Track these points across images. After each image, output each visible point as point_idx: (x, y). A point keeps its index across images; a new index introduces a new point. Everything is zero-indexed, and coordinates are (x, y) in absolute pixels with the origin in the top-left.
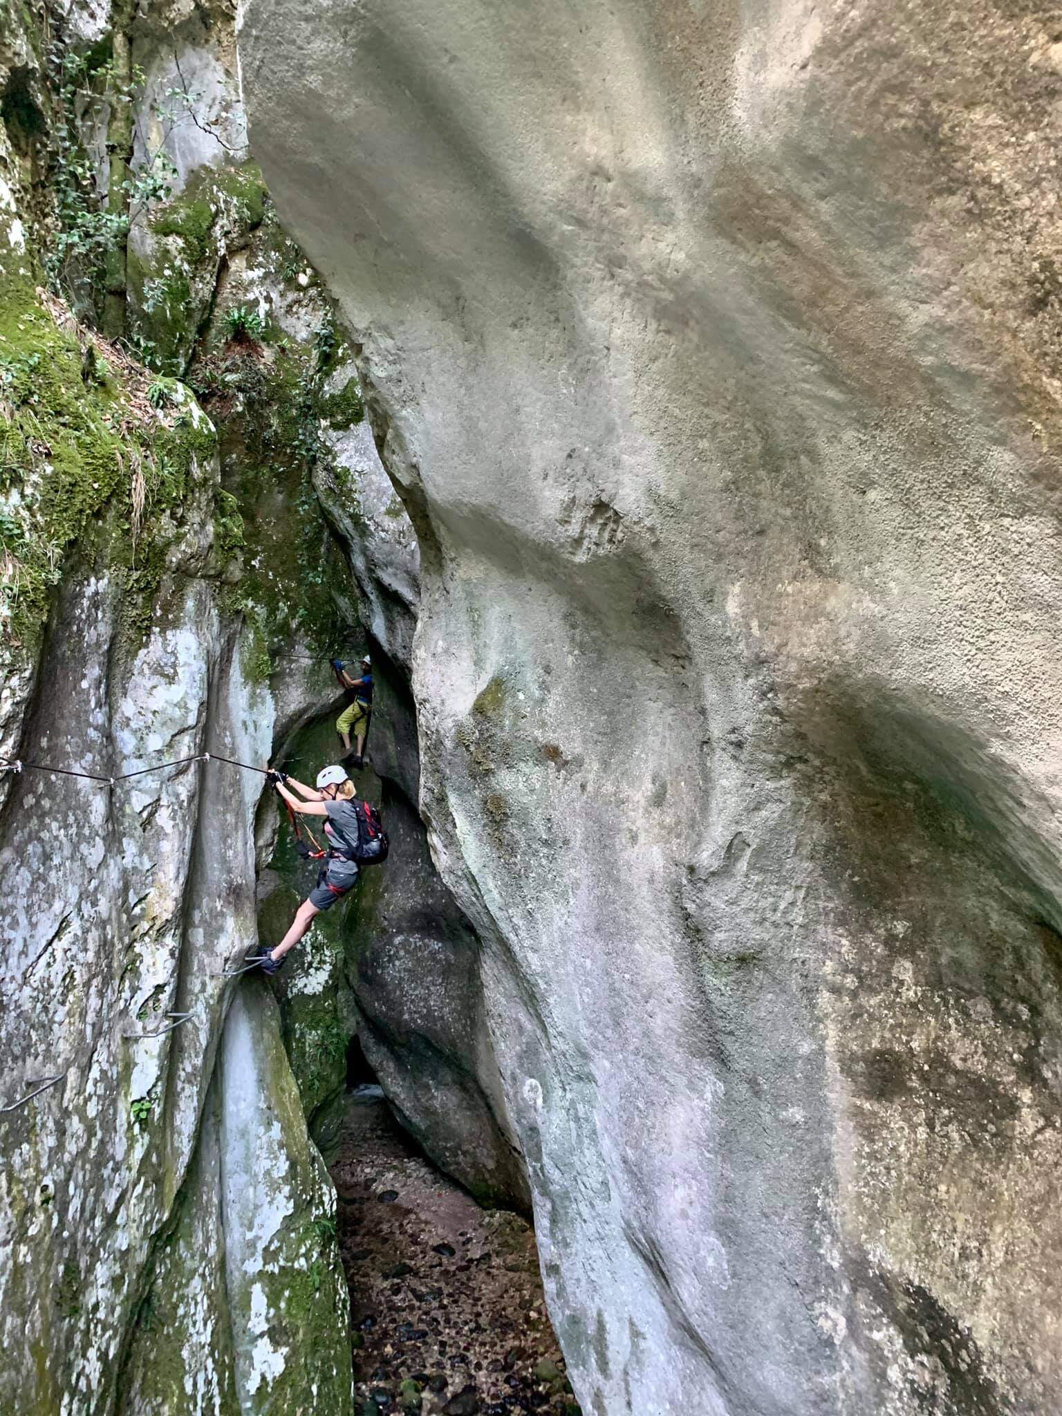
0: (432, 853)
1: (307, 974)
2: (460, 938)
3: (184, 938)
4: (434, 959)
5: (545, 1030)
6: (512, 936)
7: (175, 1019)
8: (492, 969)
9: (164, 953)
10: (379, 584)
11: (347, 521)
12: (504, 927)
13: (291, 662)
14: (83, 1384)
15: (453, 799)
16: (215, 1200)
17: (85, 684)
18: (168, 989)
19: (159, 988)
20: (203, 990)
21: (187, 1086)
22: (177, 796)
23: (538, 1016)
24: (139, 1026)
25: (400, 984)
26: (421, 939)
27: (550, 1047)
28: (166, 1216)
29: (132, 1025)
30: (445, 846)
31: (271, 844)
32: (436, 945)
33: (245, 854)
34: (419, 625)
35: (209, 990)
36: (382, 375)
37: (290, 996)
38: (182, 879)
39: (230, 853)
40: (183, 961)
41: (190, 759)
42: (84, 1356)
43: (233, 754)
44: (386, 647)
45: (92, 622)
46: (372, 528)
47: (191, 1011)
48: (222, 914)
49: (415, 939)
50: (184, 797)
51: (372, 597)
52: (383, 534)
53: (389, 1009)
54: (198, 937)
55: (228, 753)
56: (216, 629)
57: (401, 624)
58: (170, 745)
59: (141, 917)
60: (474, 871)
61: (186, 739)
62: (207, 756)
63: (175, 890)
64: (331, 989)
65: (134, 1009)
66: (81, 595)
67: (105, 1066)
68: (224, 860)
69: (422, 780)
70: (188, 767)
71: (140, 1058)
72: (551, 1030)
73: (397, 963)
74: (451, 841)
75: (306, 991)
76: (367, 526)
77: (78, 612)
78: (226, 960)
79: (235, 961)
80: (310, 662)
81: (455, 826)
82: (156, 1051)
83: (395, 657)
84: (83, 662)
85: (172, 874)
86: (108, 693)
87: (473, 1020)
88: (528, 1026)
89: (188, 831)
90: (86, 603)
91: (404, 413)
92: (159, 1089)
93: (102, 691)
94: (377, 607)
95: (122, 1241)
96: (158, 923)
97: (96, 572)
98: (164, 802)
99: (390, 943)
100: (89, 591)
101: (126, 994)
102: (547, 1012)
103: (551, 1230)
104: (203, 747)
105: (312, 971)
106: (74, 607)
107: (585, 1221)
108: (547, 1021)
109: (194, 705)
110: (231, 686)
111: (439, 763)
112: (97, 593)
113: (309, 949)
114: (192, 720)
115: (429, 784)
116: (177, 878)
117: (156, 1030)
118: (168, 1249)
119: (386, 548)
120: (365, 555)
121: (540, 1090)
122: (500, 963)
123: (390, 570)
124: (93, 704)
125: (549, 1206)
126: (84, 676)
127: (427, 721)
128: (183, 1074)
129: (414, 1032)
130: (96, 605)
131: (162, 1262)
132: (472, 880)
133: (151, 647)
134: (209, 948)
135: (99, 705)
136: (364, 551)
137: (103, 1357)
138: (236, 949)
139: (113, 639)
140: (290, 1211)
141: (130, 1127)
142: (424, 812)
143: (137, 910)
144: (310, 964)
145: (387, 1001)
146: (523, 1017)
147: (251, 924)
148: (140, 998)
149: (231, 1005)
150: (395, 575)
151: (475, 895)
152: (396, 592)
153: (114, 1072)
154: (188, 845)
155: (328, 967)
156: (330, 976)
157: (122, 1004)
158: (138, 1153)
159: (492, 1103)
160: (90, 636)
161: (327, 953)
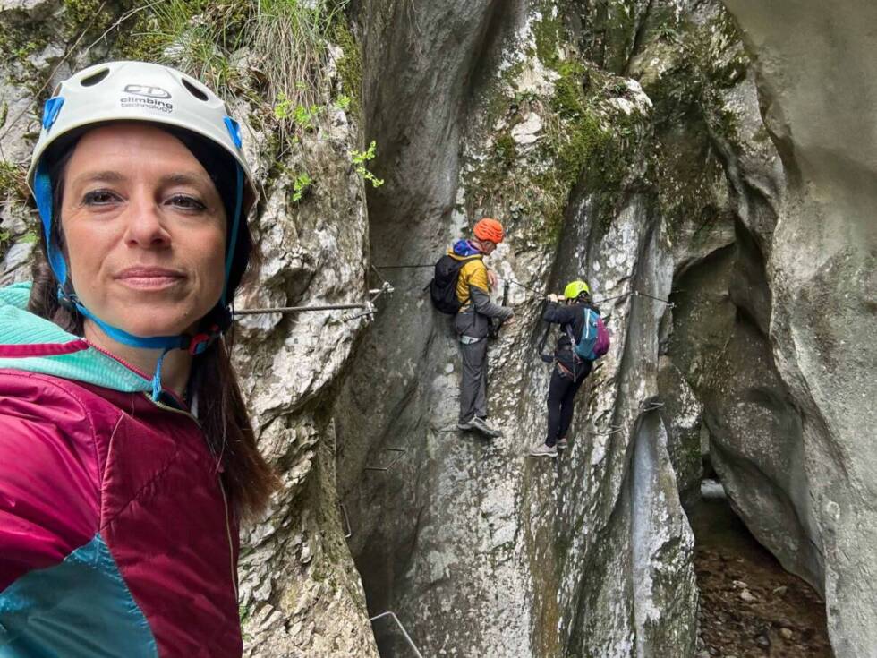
0: (776, 360)
1: (683, 417)
2: (785, 409)
3: (619, 388)
4: (765, 420)
5: (846, 475)
6: (828, 417)
7: (614, 429)
8: (811, 434)
9: (609, 395)
10: (746, 186)
11: (727, 146)
12: (824, 411)
13: (680, 232)
14: (566, 588)
15: (795, 331)
16: (628, 524)
17: (577, 255)
18: (611, 414)
19: (606, 412)
20: (628, 416)
21: (617, 463)
22: (620, 314)
23: (842, 466)
24: (596, 429)
25: (740, 431)
26: (757, 406)
27: (848, 485)
28: (605, 525)
29: (592, 428)
30: (786, 358)
31: (667, 342)
32: (766, 412)
33: (653, 347)
34: (780, 222)
35: (631, 417)
36: (771, 72)
37: (672, 426)
38: (620, 359)
39: (645, 346)
40: (619, 400)
41: (627, 295)
42: (568, 577)
43: (649, 292)
44: (747, 224)
45: (582, 222)
46: (745, 149)
47: (621, 426)
48: (639, 378)
49: (752, 405)
50: (622, 315)
51: (741, 193)
52: (752, 153)
53: (731, 443)
54: (626, 388)
55: (647, 291)
56: (644, 221)
57: (760, 210)
58: (617, 287)
59: (599, 375)
60: (805, 374)
61: (626, 284)
62: (637, 293)
63: (617, 363)
64: (697, 427)
65: (594, 420)
66: (577, 209)
67: (580, 446)
68: (641, 349)
69: (773, 317)
70: (626, 298)
71: (596, 445)
72: (851, 477)
73: (739, 418)
74: (790, 355)
75: (682, 425)
76: (741, 148)
77: (576, 217)
78: (641, 402)
79: (645, 403)
80: (693, 232)
81: (794, 346)
82: (604, 443)
83: (753, 231)
84: (577, 243)
85: (615, 355)
86: (587, 259)
87: (790, 461)
88: (834, 471)
89: (625, 333)
90: (580, 213)
91: (783, 94)
92: (604, 462)
93: (585, 258)
94: (743, 199)
95: (585, 530)
96: (607, 378)
97: (585, 196)
98: (613, 317)
99: (736, 406)
100: (582, 206)
101: (590, 412)
102: (849, 465)
103: (837, 591)
104: (633, 288)
105: (686, 415)
106: (574, 215)
107: (861, 591)
108: (849, 471)
109: (630, 264)
110: (651, 251)
111: (786, 307)
112: (585, 207)
113: (684, 402)
114: (629, 273)
115: (778, 320)
116: (617, 357)
117: (604, 432)
118: (605, 541)
119: (754, 161)
120: (739, 168)
121: (839, 510)
122: (817, 431)
123: (755, 176)
124: (580, 266)
125: (837, 577)
126: (576, 251)
127: (781, 282)
128: (616, 457)
129: (746, 460)
130: (584, 213)
131: (602, 545)
132: (803, 380)
133: (610, 234)
134: (632, 395)
135: (583, 265)
136: (738, 164)
137: (575, 579)
138: (646, 397)
139: (591, 231)
140: (668, 540)
141: (590, 477)
142: (772, 336)
143: (597, 372)
144: (685, 411)
145: (732, 439)
146: (830, 464)
147: (654, 385)
148: (598, 415)
149: (641, 427)
150: (759, 178)
151: (805, 389)
152: (758, 190)
153: (584, 450)
154: (624, 340)
155: (696, 414)
156: (697, 420)
157: (588, 417)
158: (594, 490)
159: (799, 512)
160: (581, 229)
161: (696, 406)
